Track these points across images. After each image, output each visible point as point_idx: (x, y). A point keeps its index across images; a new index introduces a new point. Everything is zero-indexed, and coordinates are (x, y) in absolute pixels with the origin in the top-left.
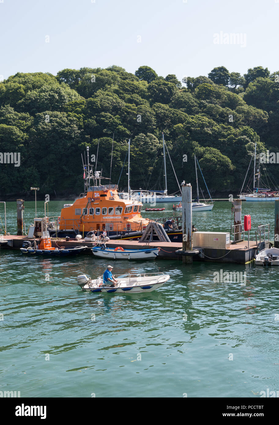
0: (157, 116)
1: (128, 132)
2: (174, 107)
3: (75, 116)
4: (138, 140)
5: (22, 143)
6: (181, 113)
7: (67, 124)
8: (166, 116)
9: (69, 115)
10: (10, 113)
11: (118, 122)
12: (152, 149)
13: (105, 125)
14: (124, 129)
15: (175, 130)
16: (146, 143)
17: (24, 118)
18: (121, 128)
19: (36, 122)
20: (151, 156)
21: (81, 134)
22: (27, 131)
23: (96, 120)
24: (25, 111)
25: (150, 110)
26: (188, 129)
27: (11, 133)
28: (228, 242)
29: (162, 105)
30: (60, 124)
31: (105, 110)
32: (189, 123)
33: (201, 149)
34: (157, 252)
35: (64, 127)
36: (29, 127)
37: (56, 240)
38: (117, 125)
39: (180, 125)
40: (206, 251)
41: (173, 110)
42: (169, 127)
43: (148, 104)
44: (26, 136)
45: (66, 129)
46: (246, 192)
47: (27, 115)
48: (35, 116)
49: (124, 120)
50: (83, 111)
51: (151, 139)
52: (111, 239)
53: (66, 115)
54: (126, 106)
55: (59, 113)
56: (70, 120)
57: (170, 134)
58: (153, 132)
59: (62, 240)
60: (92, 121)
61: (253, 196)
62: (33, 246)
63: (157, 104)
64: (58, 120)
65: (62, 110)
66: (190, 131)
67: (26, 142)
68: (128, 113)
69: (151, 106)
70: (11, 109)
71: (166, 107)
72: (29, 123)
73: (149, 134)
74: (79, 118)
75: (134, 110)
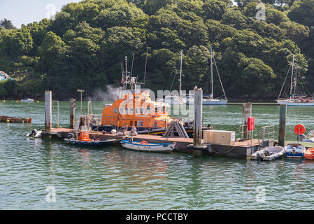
0: (209, 30)
1: (183, 44)
2: (225, 23)
3: (139, 31)
4: (192, 51)
5: (95, 53)
6: (230, 28)
7: (132, 38)
8: (217, 31)
9: (134, 30)
10: (86, 28)
11: (176, 36)
12: (203, 59)
13: (164, 39)
14: (180, 41)
15: (224, 43)
16: (198, 54)
17: (97, 33)
18: (178, 41)
19: (107, 36)
20: (202, 65)
21: (144, 46)
22: (99, 43)
23: (156, 34)
24: (98, 27)
25: (203, 25)
26: (236, 42)
27: (86, 45)
28: (233, 139)
29: (214, 21)
30: (126, 37)
31: (165, 25)
32: (237, 37)
33: (246, 60)
34: (173, 146)
35: (129, 40)
36: (101, 40)
37: (94, 133)
38: (174, 38)
39: (229, 39)
40: (214, 146)
41: (223, 26)
42: (220, 40)
43: (202, 20)
44: (98, 47)
45: (131, 42)
46: (283, 97)
47: (100, 30)
48: (106, 31)
49: (180, 34)
50: (146, 27)
51: (203, 51)
52: (139, 134)
53: (131, 29)
54: (183, 23)
55: (125, 28)
56: (135, 34)
57: (220, 46)
58: (205, 44)
59: (100, 133)
60: (153, 35)
61: (289, 102)
62: (75, 137)
63: (210, 21)
64: (125, 34)
65: (129, 25)
66: (238, 44)
67: (98, 52)
68: (185, 28)
69: (204, 23)
70: (87, 25)
71: (218, 23)
72: (101, 37)
73: (201, 46)
74: (142, 33)
75: (189, 25)
